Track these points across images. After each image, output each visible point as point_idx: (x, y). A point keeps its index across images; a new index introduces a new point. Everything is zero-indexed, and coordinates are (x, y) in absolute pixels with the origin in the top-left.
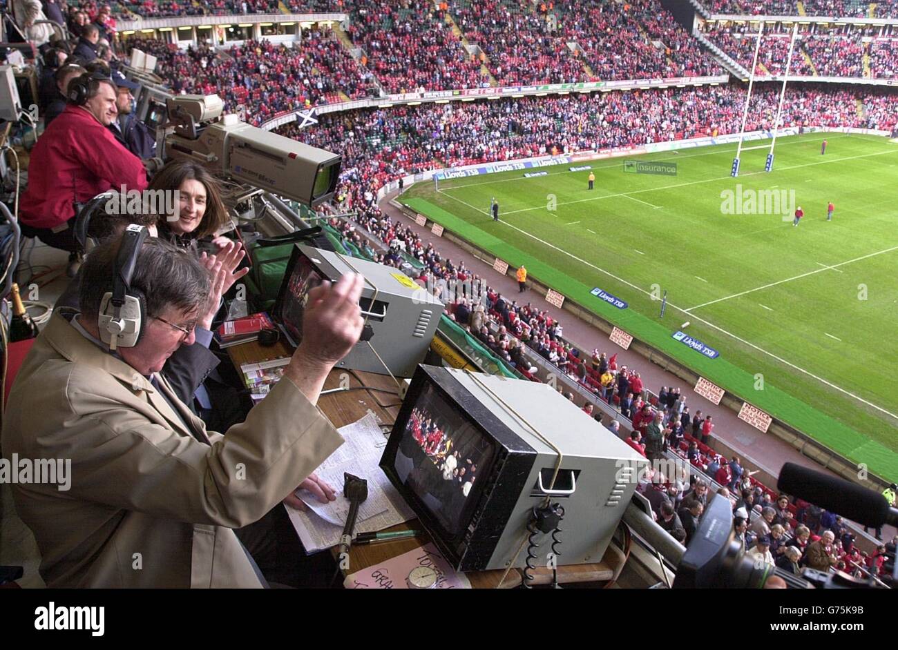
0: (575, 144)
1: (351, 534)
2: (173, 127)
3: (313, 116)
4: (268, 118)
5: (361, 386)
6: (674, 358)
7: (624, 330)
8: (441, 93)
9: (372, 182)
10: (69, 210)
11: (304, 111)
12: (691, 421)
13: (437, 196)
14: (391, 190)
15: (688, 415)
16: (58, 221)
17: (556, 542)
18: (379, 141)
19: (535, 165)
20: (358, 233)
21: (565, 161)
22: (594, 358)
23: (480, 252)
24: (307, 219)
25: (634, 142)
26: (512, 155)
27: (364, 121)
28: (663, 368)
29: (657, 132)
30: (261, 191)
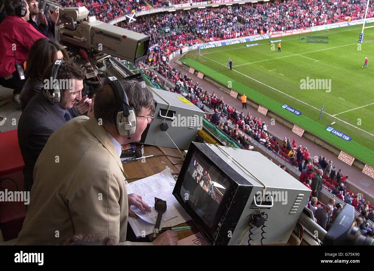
0: (273, 28)
1: (158, 228)
2: (63, 24)
3: (134, 17)
4: (111, 19)
5: (162, 154)
6: (327, 141)
7: (300, 126)
8: (201, 3)
9: (166, 51)
10: (13, 68)
11: (129, 15)
12: (336, 174)
13: (200, 58)
14: (176, 55)
15: (335, 171)
16: (7, 74)
17: (264, 232)
18: (169, 29)
19: (251, 40)
20: (159, 78)
21: (268, 37)
22: (284, 142)
23: (223, 87)
24: (133, 70)
25: (305, 26)
26: (239, 35)
27: (161, 19)
28: (321, 146)
29: (317, 20)
30: (109, 56)
